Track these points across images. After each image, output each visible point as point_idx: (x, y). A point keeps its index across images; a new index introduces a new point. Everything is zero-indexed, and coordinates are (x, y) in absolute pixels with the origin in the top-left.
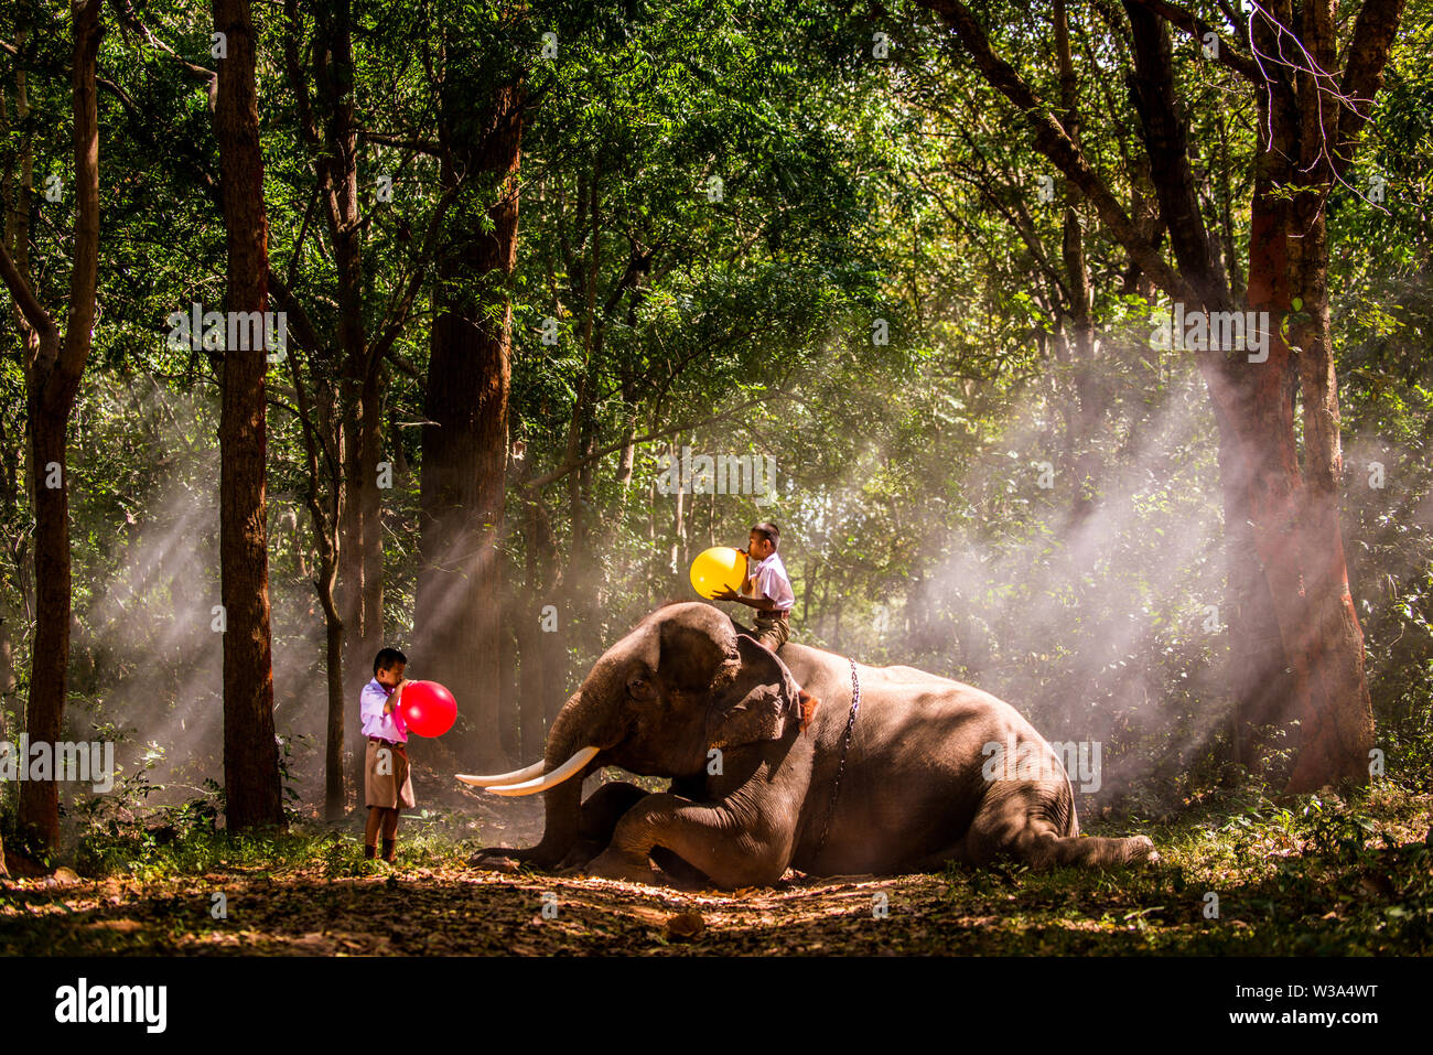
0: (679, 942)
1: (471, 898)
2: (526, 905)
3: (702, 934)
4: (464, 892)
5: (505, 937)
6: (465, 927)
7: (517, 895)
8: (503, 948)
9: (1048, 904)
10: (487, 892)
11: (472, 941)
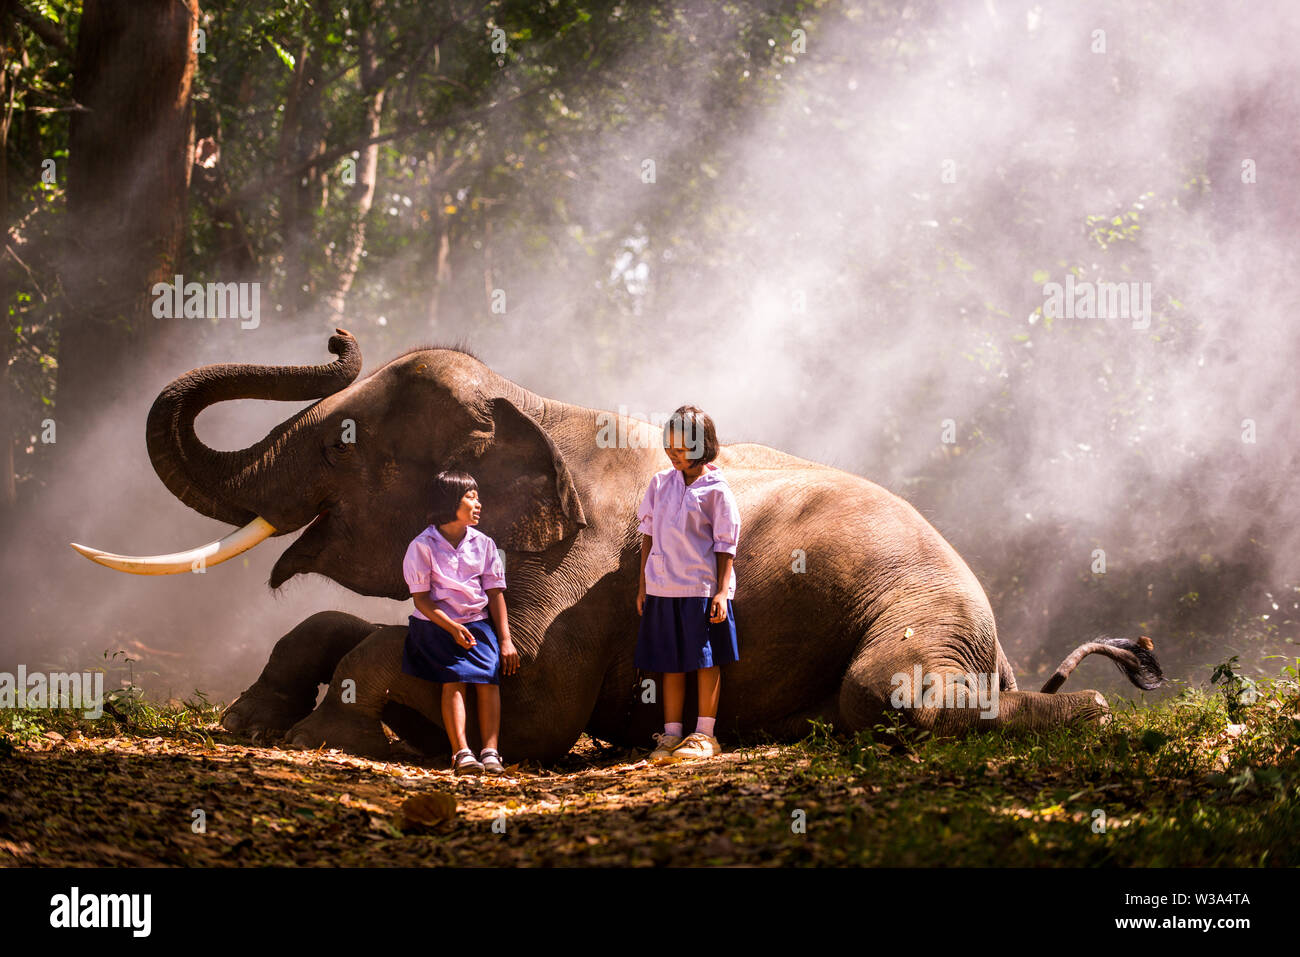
0: (418, 833)
1: (117, 771)
2: (197, 780)
3: (453, 824)
4: (107, 762)
5: (161, 822)
6: (104, 807)
7: (184, 767)
8: (157, 837)
9: (957, 782)
10: (141, 763)
11: (112, 828)
